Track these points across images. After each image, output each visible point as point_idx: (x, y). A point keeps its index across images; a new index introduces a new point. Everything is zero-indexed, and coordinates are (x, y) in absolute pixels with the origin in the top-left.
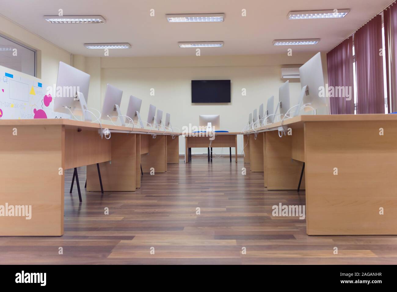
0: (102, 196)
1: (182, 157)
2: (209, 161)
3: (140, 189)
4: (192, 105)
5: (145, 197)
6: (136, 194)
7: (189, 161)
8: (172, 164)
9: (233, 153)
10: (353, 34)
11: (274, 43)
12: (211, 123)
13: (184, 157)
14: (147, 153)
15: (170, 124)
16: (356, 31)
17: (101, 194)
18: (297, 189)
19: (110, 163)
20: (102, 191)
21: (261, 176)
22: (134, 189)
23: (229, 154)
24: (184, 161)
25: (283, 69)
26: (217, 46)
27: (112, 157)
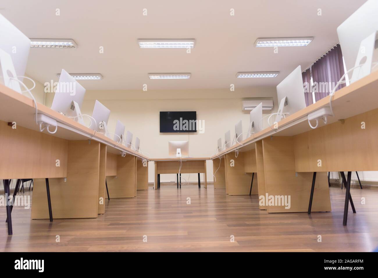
0: (50, 226)
1: (152, 184)
2: (178, 187)
3: (104, 215)
4: (160, 135)
5: (109, 225)
6: (98, 221)
7: (158, 188)
8: (141, 190)
9: (202, 180)
10: (310, 67)
11: (238, 75)
12: (180, 149)
13: (154, 184)
14: (115, 176)
15: (139, 149)
16: (314, 63)
17: (48, 222)
18: (307, 211)
19: (65, 180)
20: (51, 219)
21: (243, 199)
22: (95, 215)
23: (198, 181)
24: (154, 188)
25: (244, 101)
26: (185, 78)
27: (68, 173)
